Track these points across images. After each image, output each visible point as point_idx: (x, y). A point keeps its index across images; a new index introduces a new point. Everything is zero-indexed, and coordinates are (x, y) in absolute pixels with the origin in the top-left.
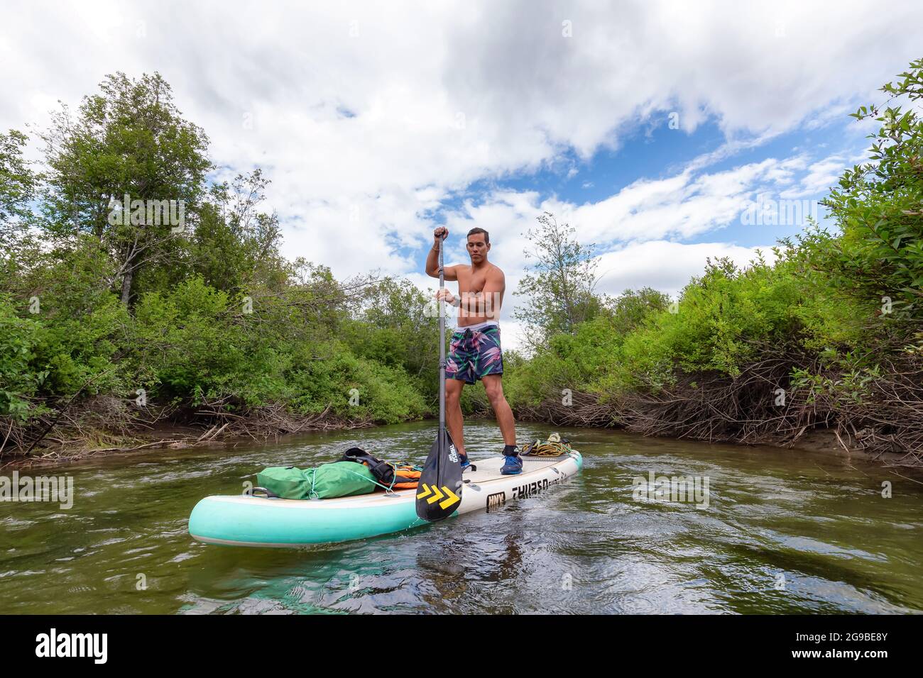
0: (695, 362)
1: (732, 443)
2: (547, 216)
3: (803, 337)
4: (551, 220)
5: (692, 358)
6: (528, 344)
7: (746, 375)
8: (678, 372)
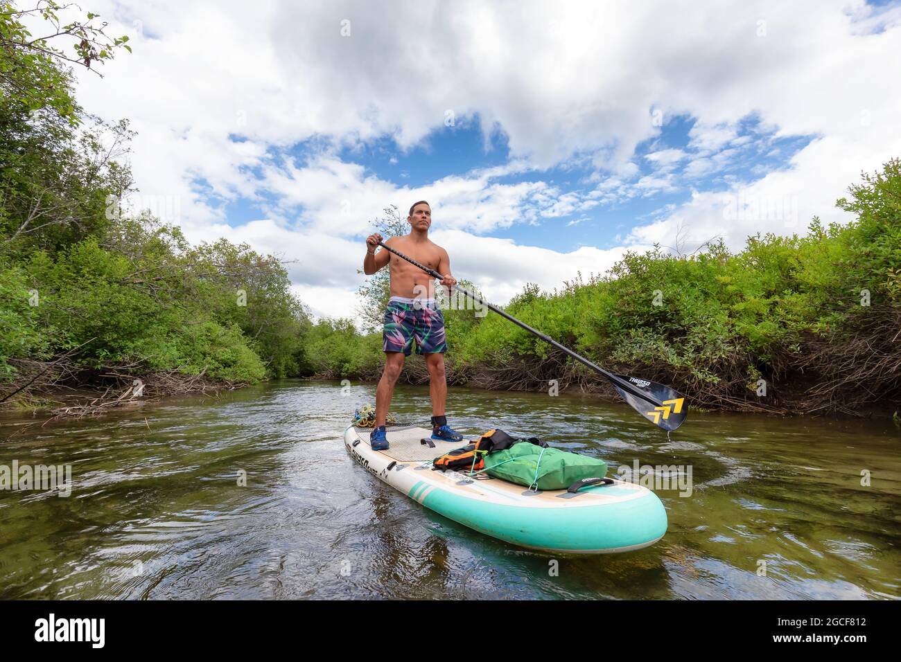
0: (525, 350)
1: (535, 392)
2: (392, 209)
3: (576, 344)
4: (396, 212)
5: (523, 347)
6: (365, 316)
7: (549, 358)
8: (515, 355)
